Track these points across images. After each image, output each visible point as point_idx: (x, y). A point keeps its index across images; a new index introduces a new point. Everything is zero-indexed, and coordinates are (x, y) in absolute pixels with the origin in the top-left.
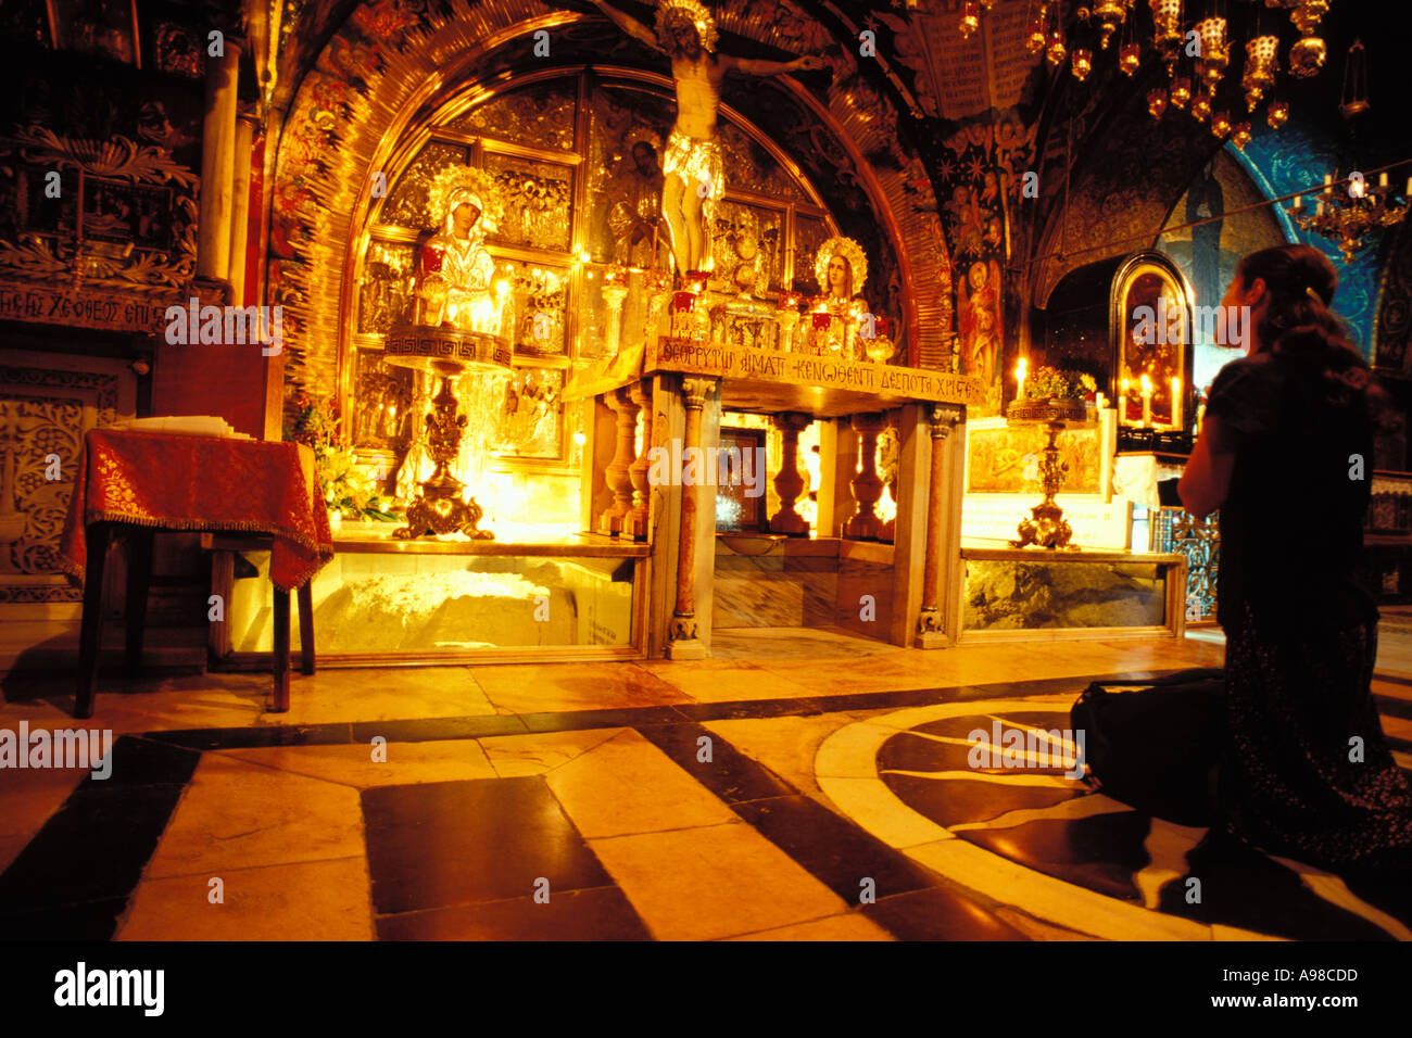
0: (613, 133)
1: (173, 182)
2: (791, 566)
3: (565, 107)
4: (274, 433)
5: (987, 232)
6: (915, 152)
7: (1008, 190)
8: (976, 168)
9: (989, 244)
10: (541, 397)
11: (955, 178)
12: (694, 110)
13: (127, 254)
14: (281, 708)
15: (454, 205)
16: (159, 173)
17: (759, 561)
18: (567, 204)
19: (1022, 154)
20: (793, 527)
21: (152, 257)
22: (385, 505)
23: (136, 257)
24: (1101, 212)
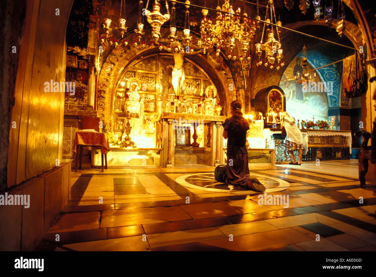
0: (164, 66)
1: (82, 87)
2: (194, 152)
3: (154, 62)
4: (101, 131)
5: (242, 83)
6: (227, 66)
7: (245, 74)
8: (239, 70)
9: (242, 85)
10: (150, 121)
11: (235, 71)
12: (178, 63)
13: (75, 100)
14: (102, 172)
15: (132, 84)
16: (80, 85)
17: (188, 151)
18: (155, 82)
19: (248, 67)
20: (196, 145)
21: (79, 100)
22: (119, 142)
23: (76, 100)
24: (265, 77)
